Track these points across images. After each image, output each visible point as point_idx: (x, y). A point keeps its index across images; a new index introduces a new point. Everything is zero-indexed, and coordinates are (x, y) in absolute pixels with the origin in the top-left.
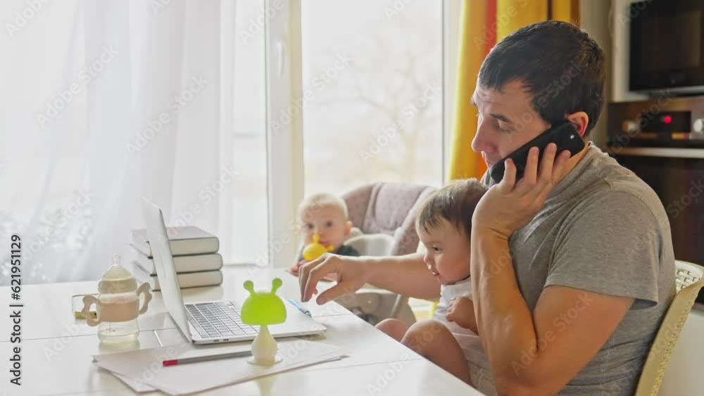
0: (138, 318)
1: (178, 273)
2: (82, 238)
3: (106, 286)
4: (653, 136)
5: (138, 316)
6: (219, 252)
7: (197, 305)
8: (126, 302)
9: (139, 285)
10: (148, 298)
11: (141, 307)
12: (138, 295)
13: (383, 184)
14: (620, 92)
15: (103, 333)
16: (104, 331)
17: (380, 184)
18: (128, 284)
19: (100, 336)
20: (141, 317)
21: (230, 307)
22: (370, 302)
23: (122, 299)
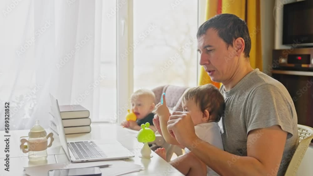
0: (47, 149)
1: (65, 127)
2: (31, 108)
3: (32, 135)
4: (293, 65)
5: (47, 148)
6: (89, 117)
7: (75, 143)
8: (41, 142)
9: (48, 134)
10: (52, 140)
11: (48, 144)
12: (47, 138)
13: (169, 86)
14: (278, 46)
15: (30, 156)
16: (30, 155)
17: (167, 86)
18: (43, 134)
19: (29, 158)
20: (48, 148)
21: (91, 144)
22: (160, 141)
23: (39, 141)
